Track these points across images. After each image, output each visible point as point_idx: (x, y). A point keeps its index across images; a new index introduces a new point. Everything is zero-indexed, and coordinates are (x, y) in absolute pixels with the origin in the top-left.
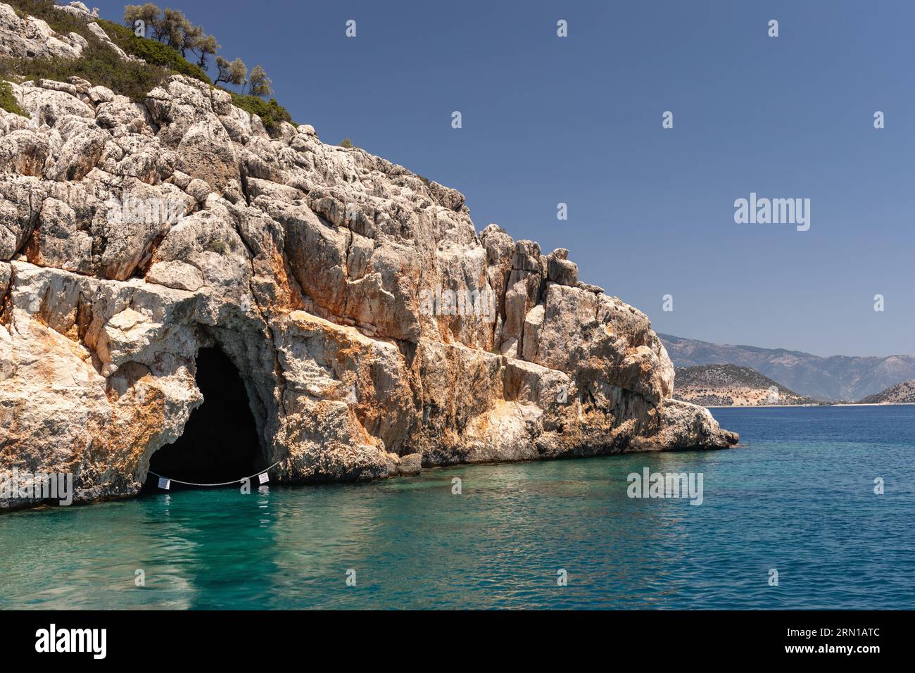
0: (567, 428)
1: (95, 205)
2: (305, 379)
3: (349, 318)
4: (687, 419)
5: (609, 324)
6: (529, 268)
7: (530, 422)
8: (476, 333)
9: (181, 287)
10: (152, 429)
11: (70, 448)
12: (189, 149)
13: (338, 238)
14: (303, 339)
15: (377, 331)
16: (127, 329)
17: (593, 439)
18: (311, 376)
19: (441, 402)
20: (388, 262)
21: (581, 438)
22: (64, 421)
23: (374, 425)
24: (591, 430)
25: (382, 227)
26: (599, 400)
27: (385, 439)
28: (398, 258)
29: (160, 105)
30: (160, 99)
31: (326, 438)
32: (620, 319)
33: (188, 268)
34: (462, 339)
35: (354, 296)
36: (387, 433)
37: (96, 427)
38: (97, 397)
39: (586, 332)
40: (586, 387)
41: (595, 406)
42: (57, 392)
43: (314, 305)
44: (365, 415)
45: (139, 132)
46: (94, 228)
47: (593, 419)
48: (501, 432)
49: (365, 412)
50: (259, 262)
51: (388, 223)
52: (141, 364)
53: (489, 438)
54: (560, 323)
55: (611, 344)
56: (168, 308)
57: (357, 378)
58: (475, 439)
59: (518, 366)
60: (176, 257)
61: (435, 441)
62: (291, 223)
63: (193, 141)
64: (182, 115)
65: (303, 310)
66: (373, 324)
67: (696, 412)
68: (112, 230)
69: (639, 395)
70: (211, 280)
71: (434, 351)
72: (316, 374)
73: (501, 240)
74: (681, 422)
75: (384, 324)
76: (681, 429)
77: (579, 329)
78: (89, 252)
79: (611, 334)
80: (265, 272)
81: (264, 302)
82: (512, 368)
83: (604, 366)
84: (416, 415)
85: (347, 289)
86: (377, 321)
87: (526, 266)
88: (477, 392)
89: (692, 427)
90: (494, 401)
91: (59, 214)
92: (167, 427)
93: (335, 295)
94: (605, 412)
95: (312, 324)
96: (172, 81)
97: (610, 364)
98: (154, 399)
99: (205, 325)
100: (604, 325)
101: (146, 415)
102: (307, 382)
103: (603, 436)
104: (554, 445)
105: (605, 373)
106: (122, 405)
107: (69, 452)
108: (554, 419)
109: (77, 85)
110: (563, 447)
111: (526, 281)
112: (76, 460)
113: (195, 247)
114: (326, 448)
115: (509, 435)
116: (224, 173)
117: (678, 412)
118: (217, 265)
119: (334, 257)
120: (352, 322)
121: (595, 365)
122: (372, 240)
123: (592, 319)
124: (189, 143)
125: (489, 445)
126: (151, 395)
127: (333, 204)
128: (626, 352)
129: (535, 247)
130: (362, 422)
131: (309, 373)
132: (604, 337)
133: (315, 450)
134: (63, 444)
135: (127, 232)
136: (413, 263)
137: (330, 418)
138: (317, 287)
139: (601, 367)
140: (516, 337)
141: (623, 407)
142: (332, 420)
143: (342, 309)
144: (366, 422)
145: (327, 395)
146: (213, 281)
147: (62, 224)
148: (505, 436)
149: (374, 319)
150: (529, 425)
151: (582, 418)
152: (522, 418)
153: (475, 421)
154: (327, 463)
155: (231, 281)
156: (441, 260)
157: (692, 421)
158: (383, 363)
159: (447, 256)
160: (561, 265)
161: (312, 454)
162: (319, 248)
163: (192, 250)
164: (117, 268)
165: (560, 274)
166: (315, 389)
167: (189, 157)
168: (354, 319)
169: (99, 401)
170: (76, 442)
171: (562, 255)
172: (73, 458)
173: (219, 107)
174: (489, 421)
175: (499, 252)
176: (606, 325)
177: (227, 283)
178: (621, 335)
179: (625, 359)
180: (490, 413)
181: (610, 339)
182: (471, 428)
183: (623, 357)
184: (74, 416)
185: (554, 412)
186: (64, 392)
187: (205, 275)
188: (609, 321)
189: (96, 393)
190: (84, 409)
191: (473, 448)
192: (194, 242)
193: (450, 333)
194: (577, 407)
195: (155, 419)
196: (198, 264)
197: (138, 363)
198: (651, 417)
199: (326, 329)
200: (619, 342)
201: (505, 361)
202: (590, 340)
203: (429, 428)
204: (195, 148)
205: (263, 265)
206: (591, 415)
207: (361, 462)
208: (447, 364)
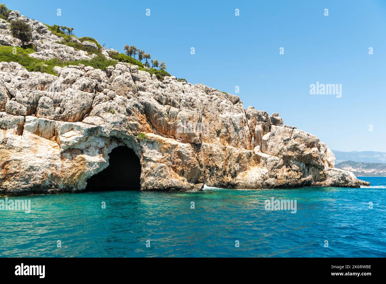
0: (279, 177)
1: (63, 98)
2: (151, 156)
3: (172, 136)
4: (338, 175)
5: (296, 139)
6: (263, 120)
7: (263, 174)
8: (240, 143)
9: (93, 124)
10: (81, 171)
11: (41, 175)
12: (115, 83)
13: (163, 109)
14: (152, 143)
15: (182, 140)
16: (68, 137)
17: (291, 182)
18: (153, 155)
19: (220, 166)
20: (183, 116)
21: (285, 181)
22: (38, 166)
23: (181, 173)
24: (290, 178)
25: (182, 104)
26: (293, 167)
27: (187, 178)
28: (187, 115)
29: (109, 71)
30: (110, 69)
31: (156, 176)
32: (301, 137)
33: (99, 118)
34: (233, 145)
35: (172, 128)
36: (187, 175)
37: (54, 169)
38: (55, 159)
39: (286, 142)
40: (287, 162)
41: (292, 169)
42: (38, 157)
43: (157, 131)
44: (176, 169)
45: (88, 77)
46: (61, 106)
47: (291, 174)
48: (251, 178)
49: (176, 168)
50: (132, 117)
51: (185, 103)
52: (78, 149)
53: (246, 180)
54: (275, 139)
55: (297, 146)
56: (85, 130)
57: (171, 156)
58: (240, 180)
59: (259, 155)
60: (95, 115)
61: (218, 180)
62: (146, 104)
63: (117, 80)
64: (115, 73)
65: (152, 133)
66: (181, 138)
67: (342, 173)
68: (67, 106)
69: (314, 166)
70: (107, 122)
71: (216, 148)
72: (155, 154)
73: (252, 111)
74: (335, 177)
75: (185, 137)
76: (335, 179)
77: (283, 141)
78: (58, 113)
79: (296, 143)
80: (134, 120)
81: (134, 130)
82: (257, 155)
83: (294, 155)
84: (200, 170)
85: (169, 126)
86: (182, 136)
87: (262, 120)
88: (241, 163)
89: (340, 179)
90: (250, 167)
91: (45, 101)
92: (88, 170)
93: (164, 127)
94: (297, 172)
95: (152, 137)
96: (118, 64)
97: (297, 154)
98: (81, 160)
99: (119, 138)
100: (294, 139)
101: (78, 166)
102: (151, 157)
103: (296, 181)
104: (273, 183)
105: (295, 157)
106: (67, 162)
107: (41, 177)
108: (273, 173)
109: (80, 66)
110: (277, 184)
111: (262, 125)
112: (44, 180)
113: (102, 111)
114: (156, 179)
115: (254, 179)
116: (128, 90)
117: (334, 173)
118: (110, 117)
119: (161, 114)
120: (173, 137)
121: (290, 154)
122: (178, 109)
123: (289, 137)
124: (115, 81)
125: (245, 182)
126: (80, 159)
127: (161, 97)
128: (304, 150)
129: (265, 113)
130: (176, 171)
131: (153, 154)
132: (293, 144)
133: (152, 180)
134: (38, 174)
135: (72, 106)
136: (195, 116)
137: (157, 169)
138: (157, 125)
139: (293, 155)
140: (259, 145)
141: (307, 170)
142: (158, 170)
143: (169, 133)
144: (177, 171)
145: (158, 161)
146: (108, 122)
147: (45, 104)
148: (252, 179)
149: (181, 136)
150: (263, 175)
151: (286, 174)
152: (260, 173)
153: (241, 174)
154: (157, 185)
155: (116, 122)
156: (221, 118)
157: (340, 176)
158: (182, 151)
159: (224, 116)
160: (275, 119)
161: (152, 182)
162: (155, 112)
163: (101, 112)
164: (69, 118)
165: (276, 122)
166: (154, 159)
167: (115, 85)
168: (173, 136)
169: (56, 161)
170: (44, 173)
171: (276, 115)
172: (42, 179)
173: (133, 71)
174: (247, 174)
175: (251, 115)
176: (295, 139)
177: (115, 123)
178: (302, 143)
179: (304, 152)
180: (248, 171)
181: (296, 145)
182: (239, 176)
183: (303, 152)
184: (43, 165)
185: (273, 171)
186: (41, 157)
187: (105, 121)
188: (296, 138)
189: (55, 158)
190: (48, 163)
191: (239, 183)
192: (102, 110)
193: (226, 142)
194: (283, 169)
195: (82, 167)
196: (103, 117)
197: (77, 149)
198: (321, 175)
199: (158, 139)
200: (301, 146)
201: (254, 152)
202: (287, 145)
203: (216, 175)
204: (117, 82)
205: (133, 118)
206: (290, 173)
207: (170, 185)
208: (223, 153)
